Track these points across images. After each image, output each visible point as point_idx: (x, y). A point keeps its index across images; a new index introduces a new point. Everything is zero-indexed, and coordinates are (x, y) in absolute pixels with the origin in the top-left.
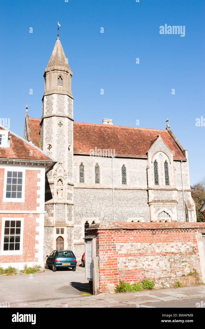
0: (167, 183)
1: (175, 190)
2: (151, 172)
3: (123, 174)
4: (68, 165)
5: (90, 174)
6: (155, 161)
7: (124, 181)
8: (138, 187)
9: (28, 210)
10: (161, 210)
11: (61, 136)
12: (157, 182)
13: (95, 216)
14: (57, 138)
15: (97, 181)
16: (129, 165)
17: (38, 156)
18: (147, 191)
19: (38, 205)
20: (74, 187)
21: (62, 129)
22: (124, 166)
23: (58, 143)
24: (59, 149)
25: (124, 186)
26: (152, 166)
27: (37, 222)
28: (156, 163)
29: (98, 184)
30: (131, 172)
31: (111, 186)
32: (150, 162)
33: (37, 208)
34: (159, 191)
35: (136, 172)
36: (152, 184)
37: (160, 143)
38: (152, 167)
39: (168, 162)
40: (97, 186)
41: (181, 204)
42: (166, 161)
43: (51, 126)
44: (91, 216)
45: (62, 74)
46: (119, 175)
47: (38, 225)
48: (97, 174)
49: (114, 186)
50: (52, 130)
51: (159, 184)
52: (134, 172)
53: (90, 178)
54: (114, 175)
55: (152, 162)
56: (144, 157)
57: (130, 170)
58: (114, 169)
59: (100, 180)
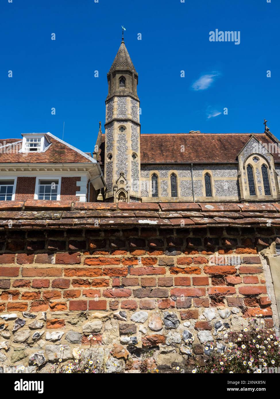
0: (267, 192)
2: (244, 179)
3: (207, 184)
4: (132, 174)
5: (165, 186)
6: (249, 165)
7: (209, 192)
8: (228, 199)
11: (124, 142)
12: (252, 192)
14: (118, 145)
15: (175, 194)
16: (214, 173)
21: (124, 134)
22: (207, 174)
23: (119, 150)
24: (120, 157)
26: (244, 171)
28: (250, 168)
29: (175, 198)
30: (217, 181)
31: (191, 199)
32: (241, 167)
35: (224, 180)
36: (245, 194)
38: (245, 174)
39: (267, 166)
42: (263, 165)
43: (112, 132)
45: (124, 76)
46: (202, 186)
48: (173, 186)
49: (196, 199)
50: (112, 137)
51: (255, 194)
52: (222, 181)
53: (165, 190)
54: (194, 186)
55: (244, 168)
56: (232, 161)
57: (216, 179)
58: (194, 179)
59: (176, 192)
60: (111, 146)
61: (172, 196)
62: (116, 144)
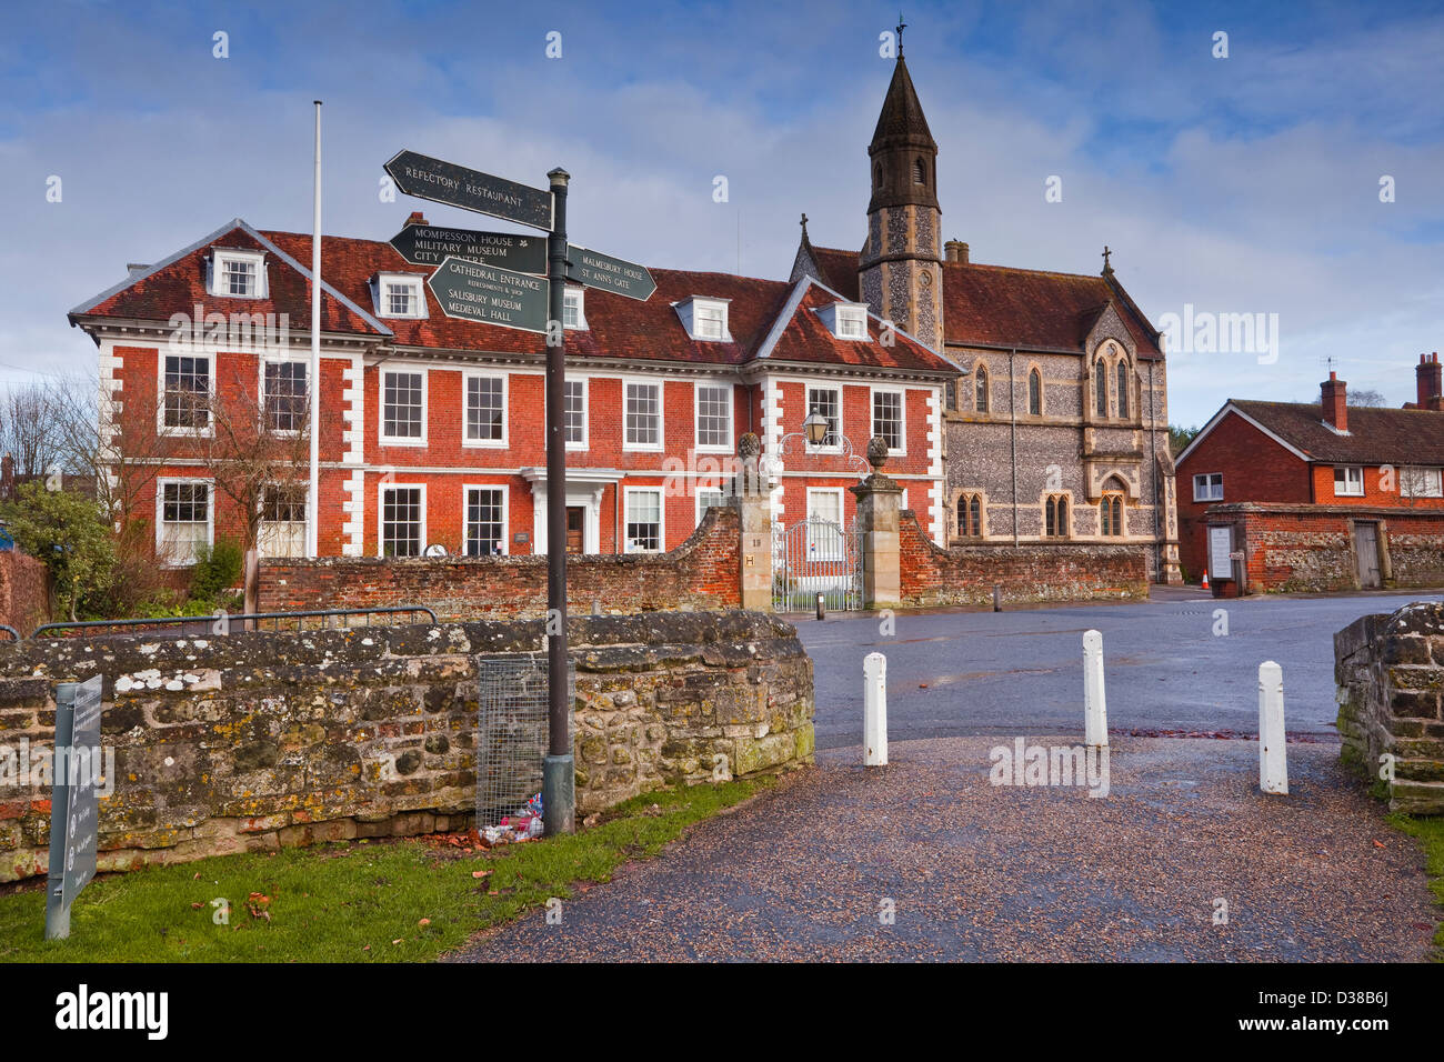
0: (1124, 411)
1: (1139, 427)
2: (1092, 383)
3: (1034, 390)
5: (968, 391)
6: (1100, 359)
7: (1036, 407)
8: (1064, 420)
9: (914, 473)
10: (1109, 474)
11: (927, 307)
12: (1102, 410)
13: (978, 484)
14: (920, 310)
15: (983, 406)
16: (1045, 371)
17: (932, 362)
18: (1081, 428)
19: (931, 464)
20: (949, 419)
21: (928, 290)
22: (1034, 370)
23: (921, 322)
25: (1035, 420)
26: (1092, 371)
27: (930, 496)
28: (1101, 365)
29: (983, 414)
30: (1050, 385)
31: (1007, 417)
32: (1089, 363)
33: (929, 468)
34: (1106, 431)
35: (1059, 385)
36: (1093, 414)
37: (1110, 320)
38: (1093, 375)
39: (1126, 363)
40: (982, 417)
41: (1147, 461)
42: (1121, 361)
43: (905, 282)
44: (969, 485)
45: (924, 156)
46: (1025, 393)
47: (931, 502)
48: (981, 391)
49: (1016, 418)
50: (907, 292)
51: (1105, 415)
52: (1056, 387)
53: (968, 399)
54: (1014, 392)
55: (1093, 364)
56: (1077, 351)
57: (1048, 382)
58: (1014, 380)
59: (986, 404)
60: (903, 311)
61: (979, 409)
62: (916, 310)
